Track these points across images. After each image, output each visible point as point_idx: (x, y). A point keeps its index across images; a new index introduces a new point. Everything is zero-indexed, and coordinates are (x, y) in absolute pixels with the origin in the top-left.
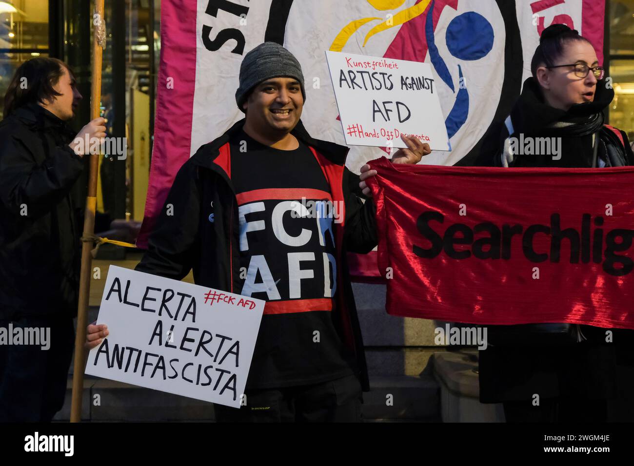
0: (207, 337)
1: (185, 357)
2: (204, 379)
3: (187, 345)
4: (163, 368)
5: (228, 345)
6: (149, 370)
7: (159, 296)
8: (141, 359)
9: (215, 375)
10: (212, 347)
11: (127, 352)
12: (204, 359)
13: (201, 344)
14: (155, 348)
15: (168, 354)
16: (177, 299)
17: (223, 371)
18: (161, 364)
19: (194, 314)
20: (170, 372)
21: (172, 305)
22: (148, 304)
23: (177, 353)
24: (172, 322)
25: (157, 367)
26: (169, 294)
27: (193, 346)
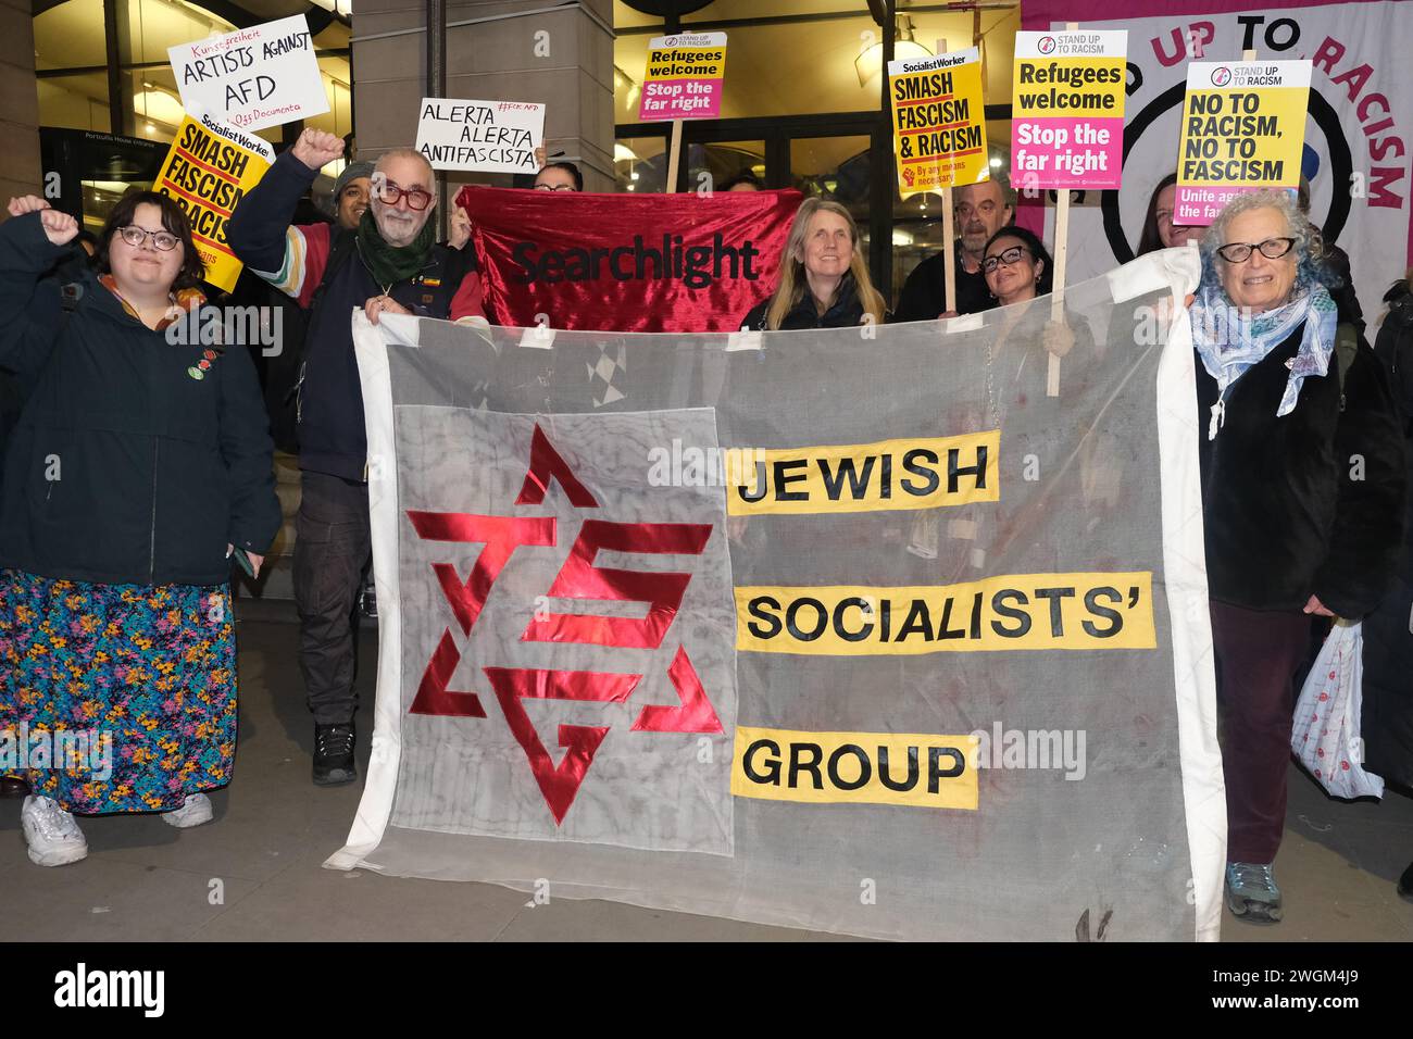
0: (504, 132)
1: (489, 147)
2: (507, 158)
3: (489, 138)
4: (474, 155)
5: (521, 135)
6: (463, 158)
7: (464, 112)
8: (456, 153)
9: (515, 156)
10: (510, 137)
11: (444, 150)
12: (504, 145)
13: (501, 136)
14: (466, 143)
15: (476, 146)
16: (477, 112)
17: (521, 152)
18: (472, 153)
19: (492, 119)
20: (479, 157)
21: (475, 116)
22: (455, 118)
23: (484, 144)
24: (476, 126)
25: (469, 155)
26: (470, 110)
27: (496, 139)
